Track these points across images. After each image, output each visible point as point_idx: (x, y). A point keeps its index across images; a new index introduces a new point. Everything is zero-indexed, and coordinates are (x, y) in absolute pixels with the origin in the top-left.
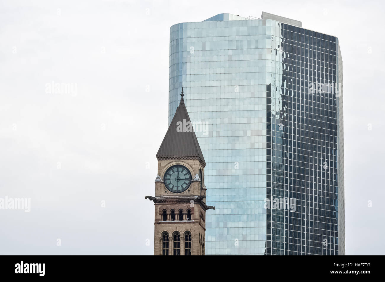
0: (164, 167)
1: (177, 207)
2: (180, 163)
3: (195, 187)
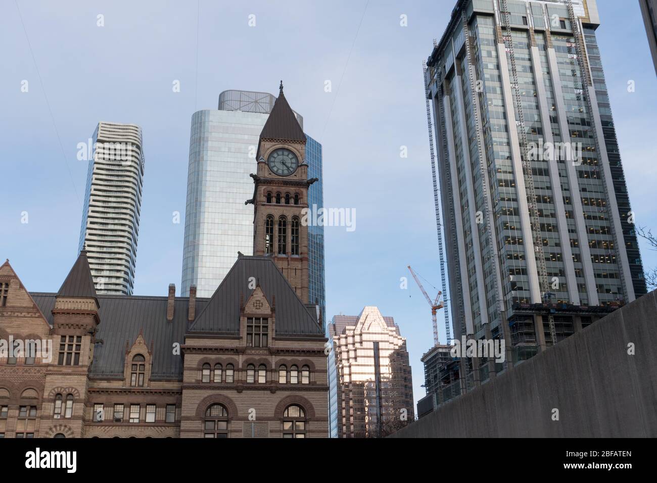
0: (268, 149)
1: (284, 189)
2: (286, 146)
3: (303, 171)
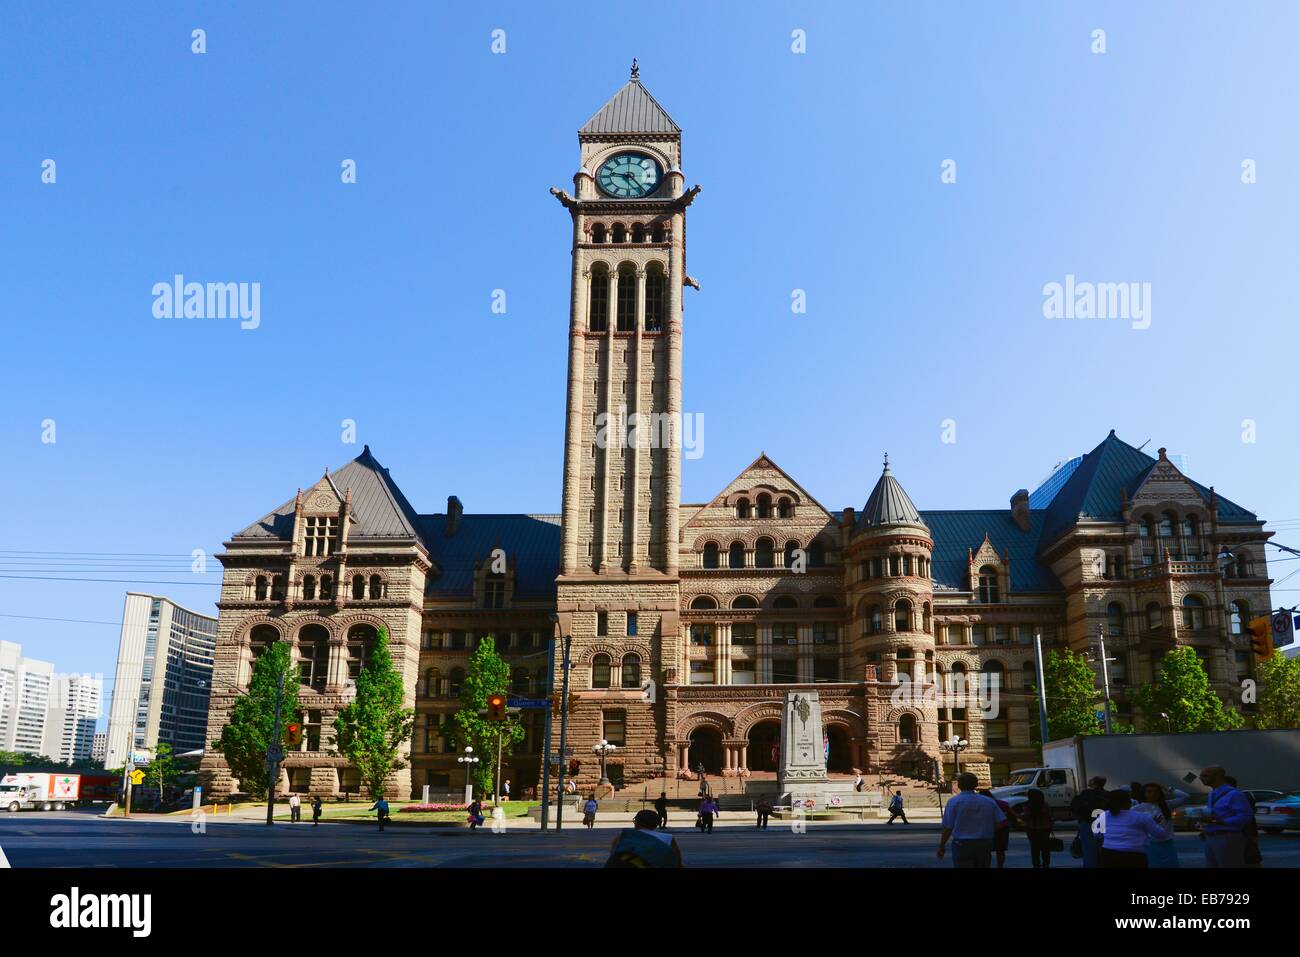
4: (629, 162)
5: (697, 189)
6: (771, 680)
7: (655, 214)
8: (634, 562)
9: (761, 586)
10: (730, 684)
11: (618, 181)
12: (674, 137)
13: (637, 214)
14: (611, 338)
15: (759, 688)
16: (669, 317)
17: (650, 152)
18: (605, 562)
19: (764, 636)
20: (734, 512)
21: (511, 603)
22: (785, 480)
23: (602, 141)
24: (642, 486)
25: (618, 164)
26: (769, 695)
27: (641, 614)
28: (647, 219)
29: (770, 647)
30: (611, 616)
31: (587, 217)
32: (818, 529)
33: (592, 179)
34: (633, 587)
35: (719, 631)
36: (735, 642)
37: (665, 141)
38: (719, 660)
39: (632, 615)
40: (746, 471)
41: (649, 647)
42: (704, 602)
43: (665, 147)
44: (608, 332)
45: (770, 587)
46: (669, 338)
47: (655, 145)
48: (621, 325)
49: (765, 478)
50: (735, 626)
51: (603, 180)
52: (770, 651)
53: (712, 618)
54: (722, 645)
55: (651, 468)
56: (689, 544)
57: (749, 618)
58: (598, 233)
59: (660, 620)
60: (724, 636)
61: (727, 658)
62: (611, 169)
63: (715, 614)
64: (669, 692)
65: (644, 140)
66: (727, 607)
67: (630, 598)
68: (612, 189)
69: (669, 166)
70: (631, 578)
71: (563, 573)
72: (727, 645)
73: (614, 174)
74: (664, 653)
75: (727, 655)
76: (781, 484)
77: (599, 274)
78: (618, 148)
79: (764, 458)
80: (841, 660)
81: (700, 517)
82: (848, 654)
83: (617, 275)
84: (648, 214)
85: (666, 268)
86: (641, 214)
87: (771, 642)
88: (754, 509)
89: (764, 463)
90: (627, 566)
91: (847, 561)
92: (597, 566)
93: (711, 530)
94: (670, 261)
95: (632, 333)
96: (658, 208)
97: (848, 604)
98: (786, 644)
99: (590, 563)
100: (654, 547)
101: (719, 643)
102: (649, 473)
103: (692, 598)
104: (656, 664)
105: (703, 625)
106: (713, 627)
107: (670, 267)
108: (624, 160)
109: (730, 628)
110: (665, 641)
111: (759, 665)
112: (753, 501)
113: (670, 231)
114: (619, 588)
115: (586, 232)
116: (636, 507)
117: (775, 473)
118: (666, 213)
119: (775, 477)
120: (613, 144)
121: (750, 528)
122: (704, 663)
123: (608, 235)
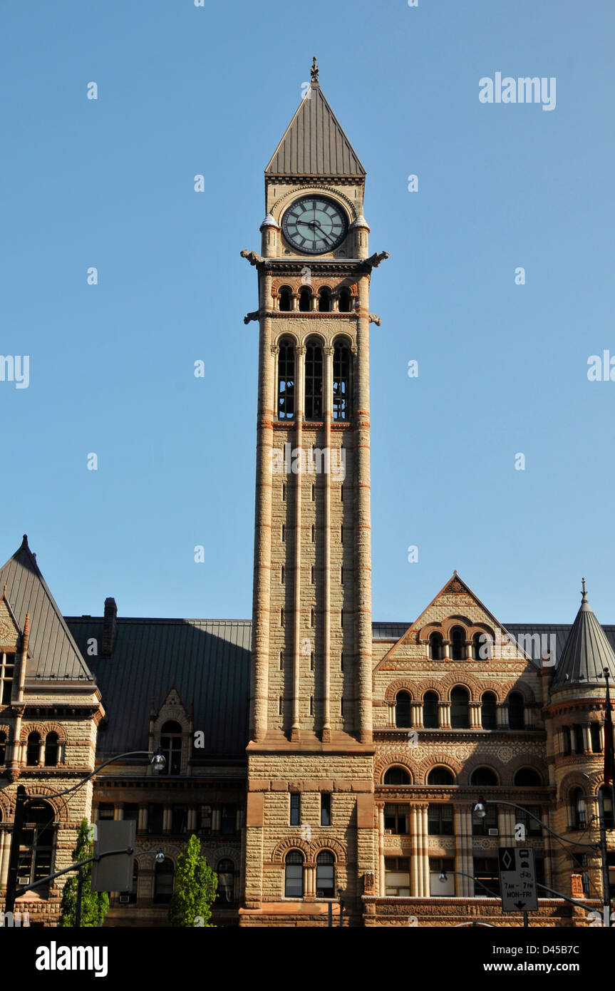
4: (314, 208)
5: (384, 256)
6: (473, 892)
7: (342, 276)
8: (328, 726)
9: (458, 754)
10: (428, 897)
11: (304, 230)
12: (359, 181)
13: (325, 276)
14: (300, 431)
15: (460, 903)
16: (358, 407)
17: (335, 197)
18: (297, 725)
19: (463, 823)
20: (426, 650)
21: (189, 767)
22: (478, 608)
23: (288, 183)
24: (333, 622)
25: (304, 210)
26: (472, 913)
27: (335, 796)
28: (334, 282)
29: (470, 839)
30: (305, 797)
31: (275, 278)
32: (516, 676)
33: (278, 229)
34: (328, 759)
35: (415, 815)
36: (433, 831)
37: (350, 184)
38: (416, 857)
39: (327, 799)
40: (438, 596)
41: (344, 842)
42: (397, 775)
43: (350, 191)
44: (297, 423)
45: (468, 755)
46: (359, 433)
47: (339, 188)
48: (308, 415)
49: (457, 605)
50: (433, 808)
51: (289, 228)
52: (471, 846)
53: (407, 798)
54: (418, 835)
55: (342, 599)
56: (381, 696)
57: (447, 798)
58: (285, 298)
59: (356, 805)
60: (420, 822)
61: (424, 855)
62: (297, 216)
63: (410, 792)
64: (367, 905)
65: (329, 183)
66: (423, 783)
67: (324, 774)
68: (298, 240)
69: (355, 215)
70: (327, 748)
71: (254, 738)
72: (423, 835)
73: (299, 223)
74: (361, 851)
75: (424, 849)
76: (475, 615)
77: (287, 348)
78: (303, 191)
79: (457, 579)
80: (547, 859)
81: (391, 657)
82: (554, 851)
83: (304, 350)
84: (335, 276)
85: (354, 345)
86: (328, 276)
87: (470, 832)
88: (447, 647)
89: (456, 587)
90: (320, 732)
91: (548, 722)
92: (288, 731)
93: (402, 676)
94: (358, 336)
95: (321, 424)
96: (345, 270)
97: (551, 782)
98: (486, 834)
99: (282, 725)
100: (348, 704)
101: (416, 832)
102: (340, 606)
103: (385, 769)
104: (353, 866)
105: (397, 805)
106: (408, 809)
107: (358, 343)
108: (309, 205)
109: (426, 811)
110: (362, 834)
111: (459, 866)
112: (447, 637)
113: (357, 299)
114: (313, 761)
115: (274, 297)
116: (329, 651)
117: (468, 599)
118: (352, 276)
119: (469, 605)
120: (298, 186)
121: (444, 673)
122: (400, 859)
123: (295, 300)
